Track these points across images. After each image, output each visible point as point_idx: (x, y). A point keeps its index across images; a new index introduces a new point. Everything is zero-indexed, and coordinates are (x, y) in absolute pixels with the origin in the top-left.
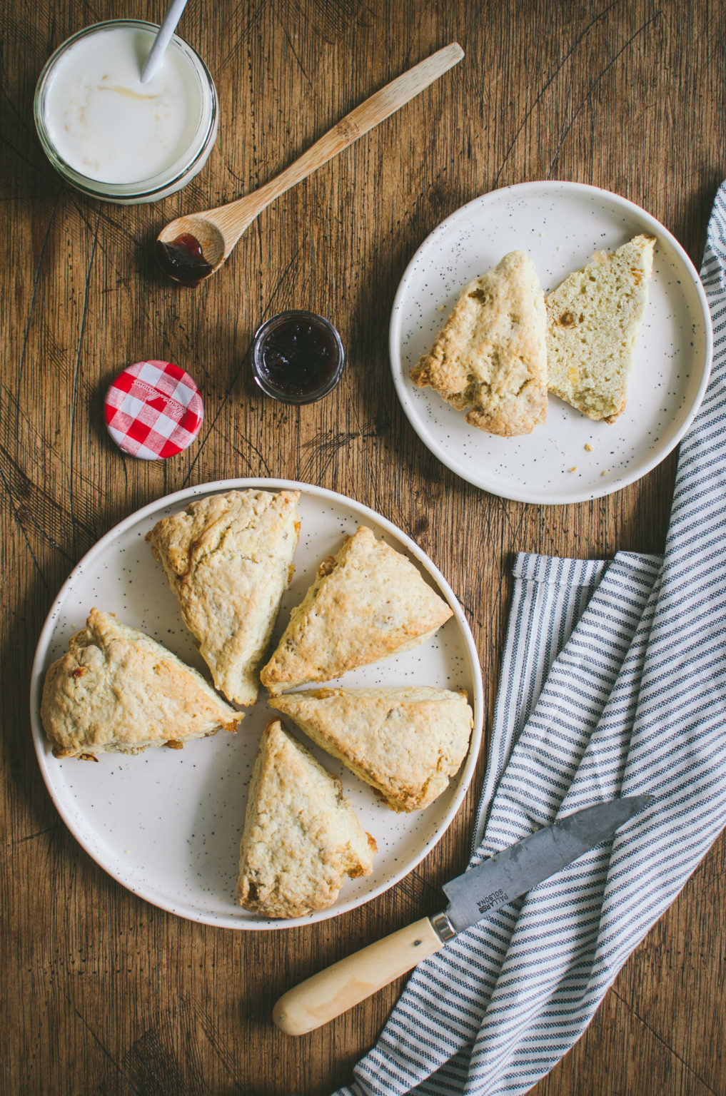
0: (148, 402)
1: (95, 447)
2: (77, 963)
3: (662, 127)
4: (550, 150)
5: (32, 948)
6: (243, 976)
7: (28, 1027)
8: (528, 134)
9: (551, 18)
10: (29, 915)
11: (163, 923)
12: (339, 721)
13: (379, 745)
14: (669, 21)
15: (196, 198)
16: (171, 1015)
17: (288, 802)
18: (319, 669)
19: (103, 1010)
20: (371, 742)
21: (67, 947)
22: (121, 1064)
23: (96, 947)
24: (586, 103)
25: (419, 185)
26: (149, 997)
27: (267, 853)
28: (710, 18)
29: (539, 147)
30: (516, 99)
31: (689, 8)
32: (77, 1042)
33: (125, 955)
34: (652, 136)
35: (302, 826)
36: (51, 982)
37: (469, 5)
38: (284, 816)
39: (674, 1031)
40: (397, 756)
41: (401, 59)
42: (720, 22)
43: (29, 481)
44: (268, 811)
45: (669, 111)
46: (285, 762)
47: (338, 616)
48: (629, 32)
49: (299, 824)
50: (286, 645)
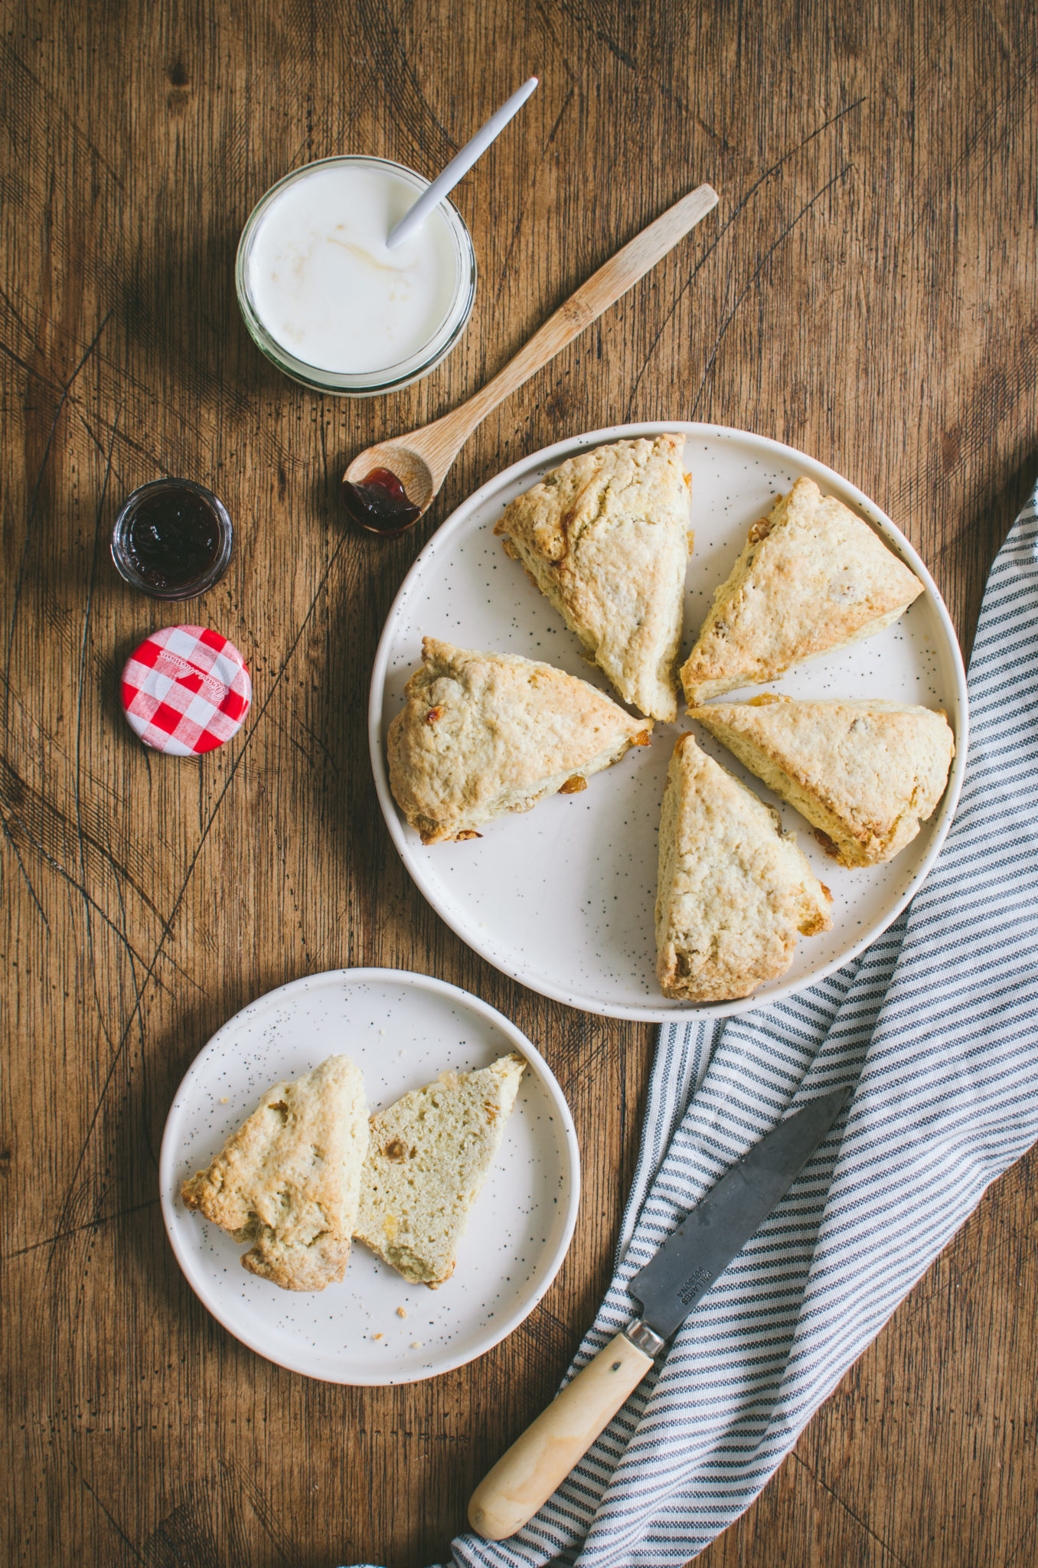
0: (178, 680)
1: (109, 738)
2: (85, 1417)
3: (853, 317)
4: (706, 348)
5: (26, 1398)
6: (304, 1434)
7: (20, 1502)
8: (677, 327)
9: (708, 172)
10: (21, 1353)
11: (199, 1364)
12: (787, 732)
13: (840, 765)
14: (862, 177)
15: (241, 411)
16: (209, 1486)
17: (720, 836)
18: (758, 660)
19: (119, 1479)
20: (829, 760)
21: (72, 1397)
22: (142, 1552)
23: (111, 1396)
24: (752, 285)
25: (534, 394)
26: (180, 1462)
27: (699, 907)
28: (916, 173)
29: (692, 344)
30: (662, 280)
31: (888, 159)
32: (85, 1522)
33: (149, 1405)
34: (840, 329)
35: (741, 864)
36: (50, 1442)
37: (599, 157)
38: (716, 854)
39: (872, 1504)
40: (862, 780)
41: (511, 226)
42: (930, 178)
43: (23, 783)
44: (694, 849)
45: (862, 296)
46: (710, 784)
47: (782, 587)
48: (810, 191)
49: (737, 862)
50: (714, 630)
